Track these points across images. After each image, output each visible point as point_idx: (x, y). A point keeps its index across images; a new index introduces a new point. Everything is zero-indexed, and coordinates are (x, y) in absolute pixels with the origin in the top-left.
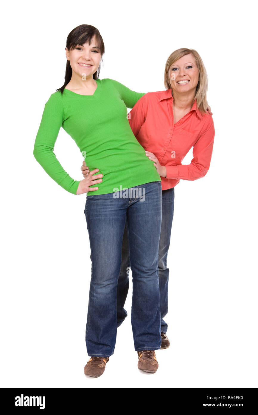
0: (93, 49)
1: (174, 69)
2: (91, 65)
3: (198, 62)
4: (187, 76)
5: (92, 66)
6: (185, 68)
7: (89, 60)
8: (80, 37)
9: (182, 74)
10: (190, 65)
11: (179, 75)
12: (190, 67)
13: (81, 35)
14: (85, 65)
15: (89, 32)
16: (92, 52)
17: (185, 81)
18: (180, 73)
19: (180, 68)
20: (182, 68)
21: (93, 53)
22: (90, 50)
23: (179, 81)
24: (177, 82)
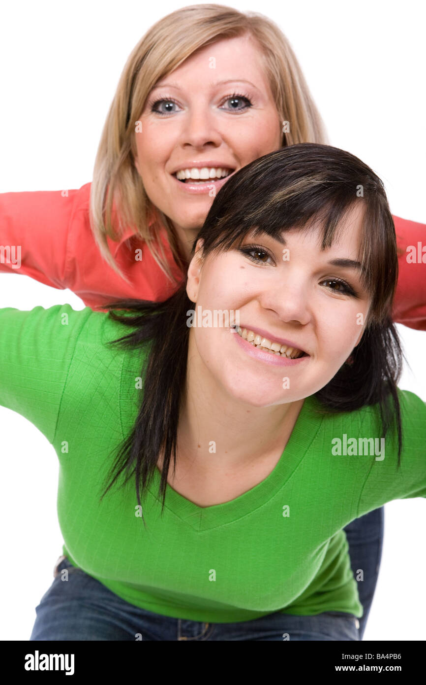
0: (334, 267)
1: (164, 106)
2: (302, 354)
3: (278, 80)
4: (223, 145)
5: (304, 361)
6: (214, 107)
7: (296, 325)
8: (278, 196)
9: (199, 134)
10: (240, 90)
11: (185, 139)
12: (241, 102)
13: (285, 185)
14: (265, 343)
15: (330, 177)
16: (321, 283)
17: (213, 170)
18: (186, 130)
19: (188, 103)
20: (199, 101)
21: (328, 290)
22: (315, 274)
23: (184, 169)
24: (174, 174)
